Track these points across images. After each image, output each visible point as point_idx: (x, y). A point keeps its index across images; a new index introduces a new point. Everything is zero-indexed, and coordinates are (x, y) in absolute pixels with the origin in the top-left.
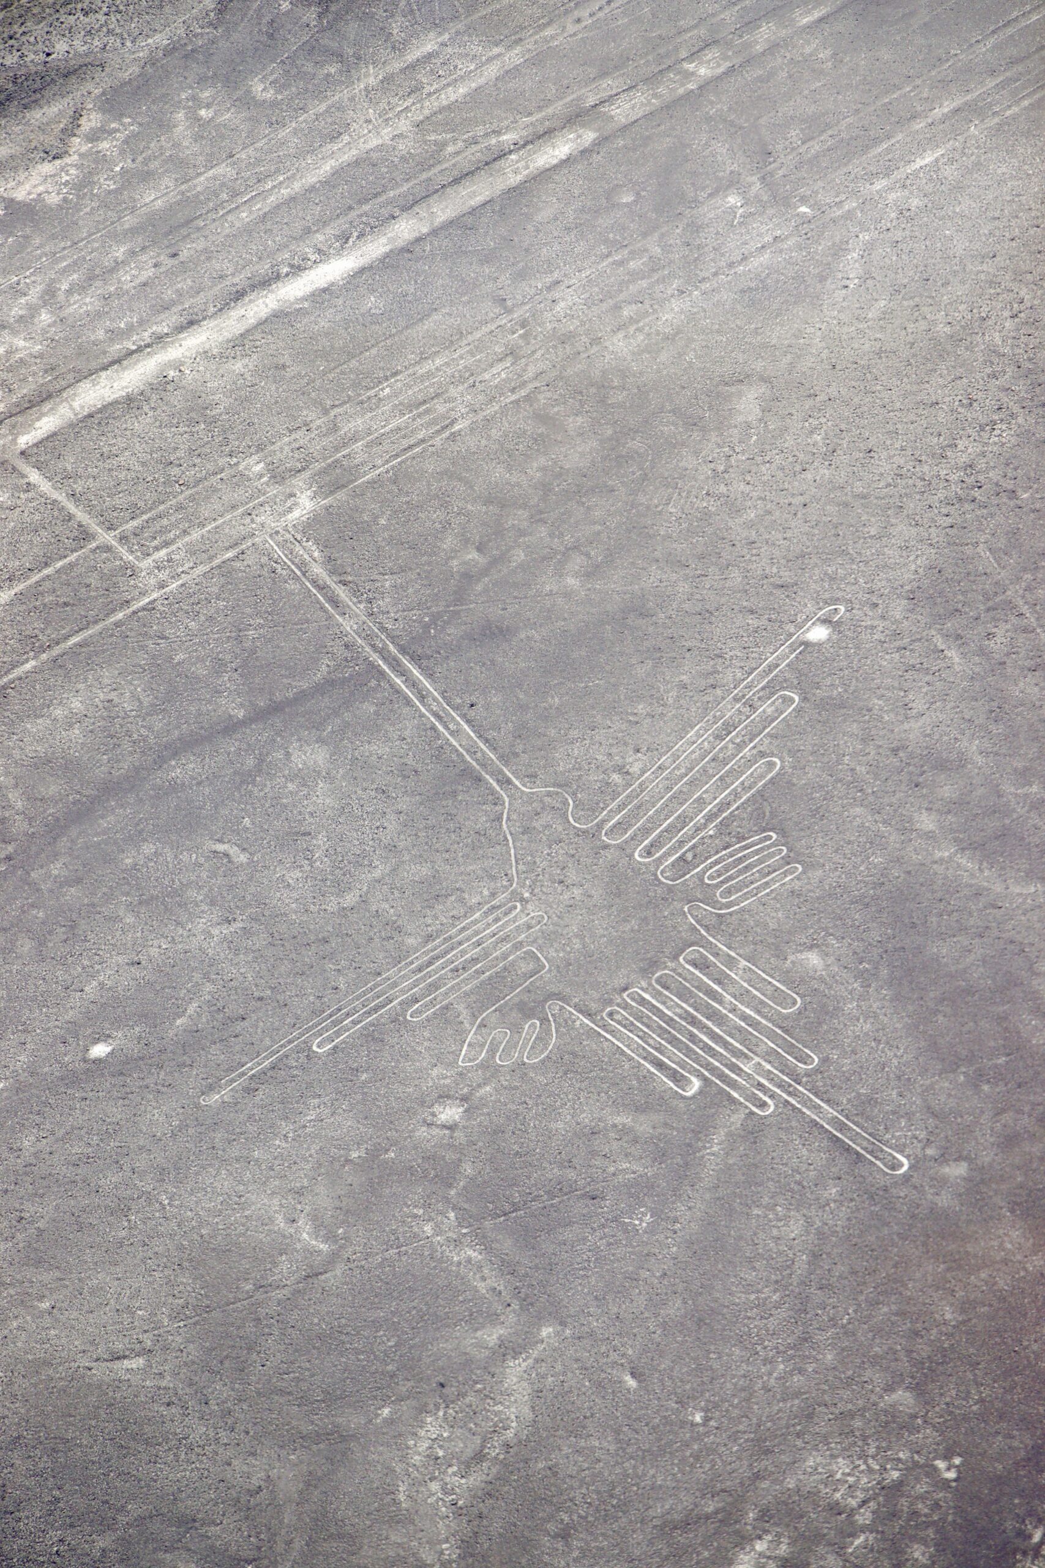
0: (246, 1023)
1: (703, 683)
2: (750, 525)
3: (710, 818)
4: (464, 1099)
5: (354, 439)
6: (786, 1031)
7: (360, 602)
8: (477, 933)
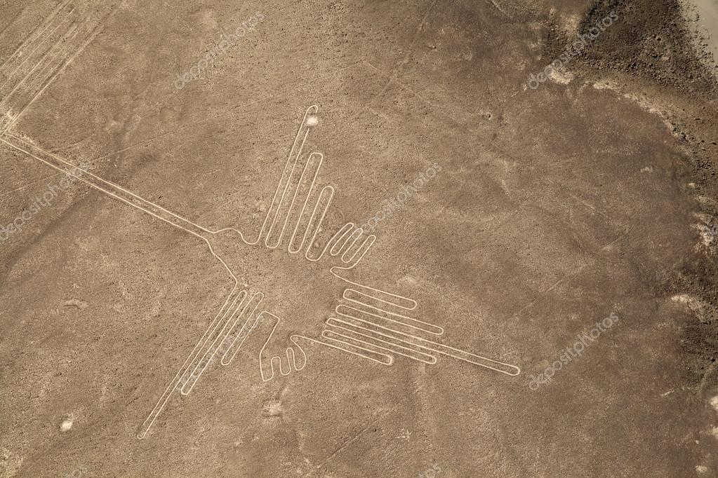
0: (138, 390)
1: (271, 159)
2: (246, 77)
3: (315, 223)
4: (277, 398)
5: (18, 80)
6: (419, 319)
7: (69, 160)
8: (232, 311)
